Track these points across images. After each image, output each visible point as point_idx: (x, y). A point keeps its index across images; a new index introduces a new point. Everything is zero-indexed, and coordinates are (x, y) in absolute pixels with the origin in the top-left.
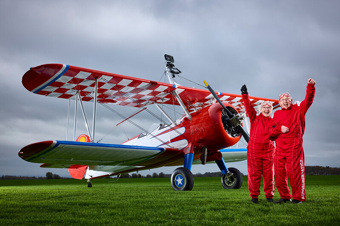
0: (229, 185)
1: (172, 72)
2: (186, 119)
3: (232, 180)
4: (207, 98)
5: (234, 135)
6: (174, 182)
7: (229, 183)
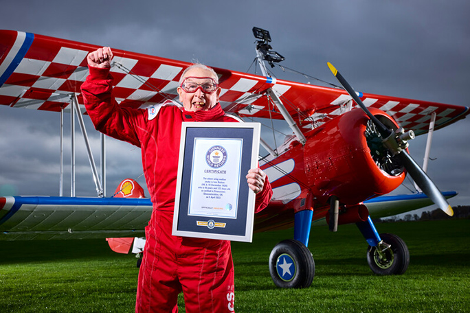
0: (383, 267)
1: (267, 58)
2: (295, 144)
3: (389, 258)
4: (334, 103)
5: (393, 172)
6: (274, 269)
7: (383, 263)
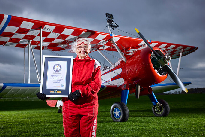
0: (159, 113)
2: (122, 62)
3: (161, 110)
4: (139, 45)
5: (162, 74)
6: (113, 114)
